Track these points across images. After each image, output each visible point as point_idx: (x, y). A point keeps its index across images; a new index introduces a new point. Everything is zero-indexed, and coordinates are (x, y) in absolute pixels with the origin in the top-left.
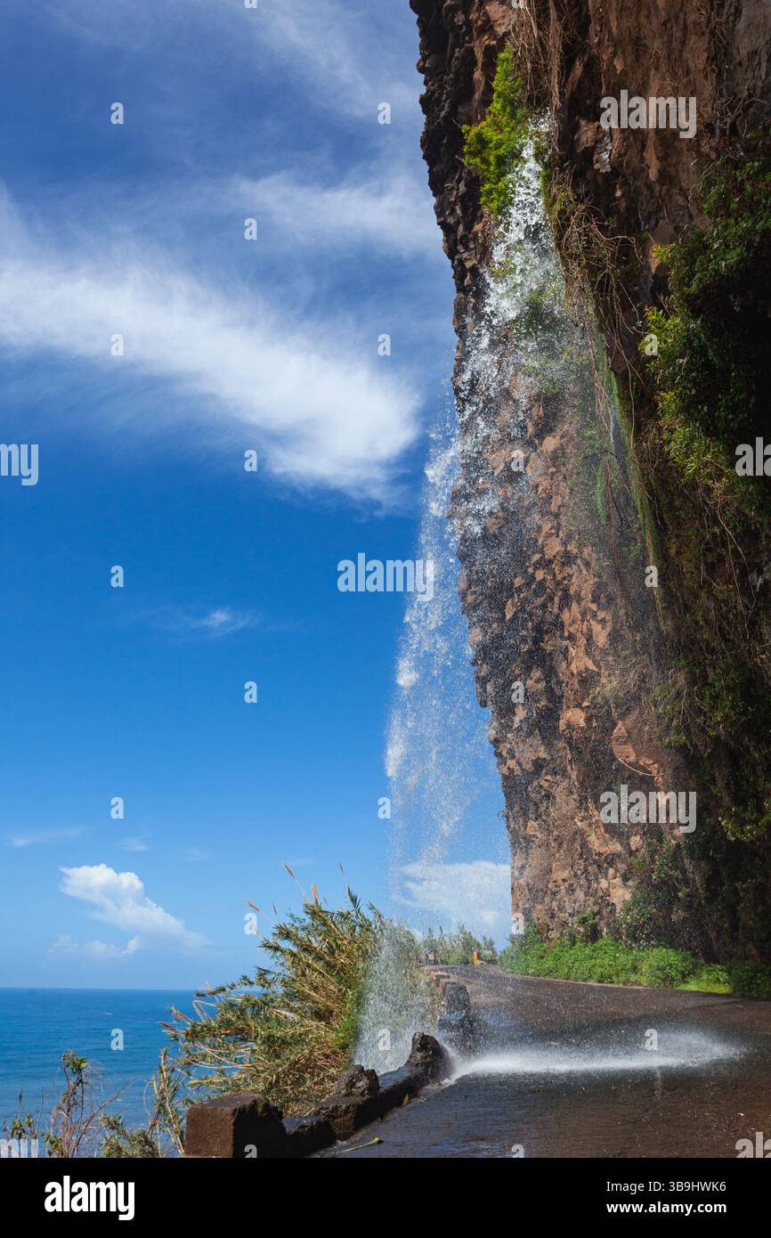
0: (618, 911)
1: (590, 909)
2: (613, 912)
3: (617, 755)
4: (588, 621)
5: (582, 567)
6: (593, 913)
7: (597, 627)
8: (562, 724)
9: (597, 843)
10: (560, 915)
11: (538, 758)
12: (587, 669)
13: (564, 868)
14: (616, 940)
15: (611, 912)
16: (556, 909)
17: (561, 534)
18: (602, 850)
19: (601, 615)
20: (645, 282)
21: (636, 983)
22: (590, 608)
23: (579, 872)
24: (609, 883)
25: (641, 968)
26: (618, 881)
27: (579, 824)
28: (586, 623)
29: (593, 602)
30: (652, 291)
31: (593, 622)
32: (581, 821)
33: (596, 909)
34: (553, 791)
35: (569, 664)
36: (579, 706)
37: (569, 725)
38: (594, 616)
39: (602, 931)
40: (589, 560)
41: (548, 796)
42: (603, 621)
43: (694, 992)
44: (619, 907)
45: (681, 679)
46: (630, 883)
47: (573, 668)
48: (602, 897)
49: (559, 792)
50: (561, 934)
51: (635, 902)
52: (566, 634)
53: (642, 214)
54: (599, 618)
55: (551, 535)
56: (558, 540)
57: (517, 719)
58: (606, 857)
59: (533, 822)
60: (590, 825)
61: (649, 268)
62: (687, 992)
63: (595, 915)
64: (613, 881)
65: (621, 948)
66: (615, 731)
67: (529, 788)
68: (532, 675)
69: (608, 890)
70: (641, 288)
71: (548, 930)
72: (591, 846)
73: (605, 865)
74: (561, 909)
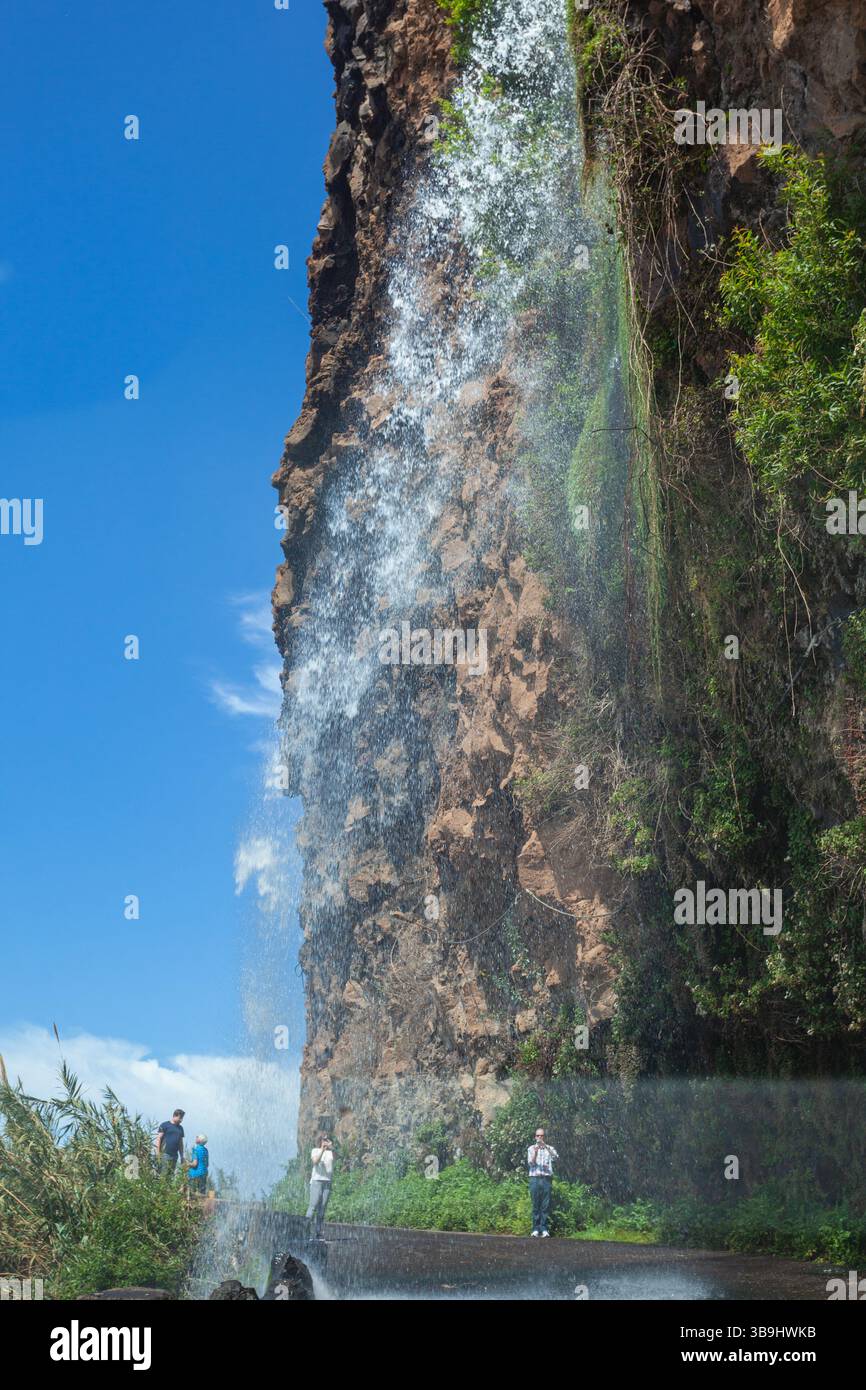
0: (484, 1122)
1: (437, 1119)
2: (476, 1123)
3: (524, 883)
4: (505, 675)
5: (506, 592)
6: (443, 1126)
7: (518, 686)
8: (432, 830)
9: (463, 1018)
10: (387, 1128)
11: (378, 883)
12: (490, 749)
13: (400, 1057)
14: (475, 1166)
15: (473, 1124)
16: (380, 1119)
17: (473, 536)
18: (471, 1030)
19: (528, 669)
20: (716, 186)
21: (505, 1229)
22: (512, 656)
23: (426, 1063)
24: (476, 1080)
25: (515, 1209)
26: (489, 1078)
27: (439, 988)
28: (499, 677)
29: (517, 647)
30: (726, 200)
31: (514, 679)
32: (443, 983)
33: (448, 1119)
34: (396, 934)
35: (455, 740)
36: (466, 805)
37: (446, 834)
38: (516, 666)
39: (453, 1153)
40: (520, 583)
41: (388, 942)
42: (530, 679)
43: (597, 1242)
44: (486, 1117)
45: (663, 772)
46: (509, 1082)
47: (466, 745)
48: (462, 1101)
49: (407, 938)
50: (385, 1159)
51: (514, 1110)
52: (459, 692)
53: (728, 86)
54: (525, 673)
55: (455, 535)
56: (467, 545)
57: (350, 819)
58: (476, 1041)
59: (354, 983)
60: (456, 991)
61: (726, 167)
62: (588, 1241)
63: (446, 1128)
64: (482, 1077)
65: (481, 1179)
66: (525, 847)
67: (357, 929)
68: (387, 750)
69: (472, 1090)
70: (708, 192)
71: (364, 1151)
72: (452, 1023)
73: (472, 1053)
74: (389, 1118)
